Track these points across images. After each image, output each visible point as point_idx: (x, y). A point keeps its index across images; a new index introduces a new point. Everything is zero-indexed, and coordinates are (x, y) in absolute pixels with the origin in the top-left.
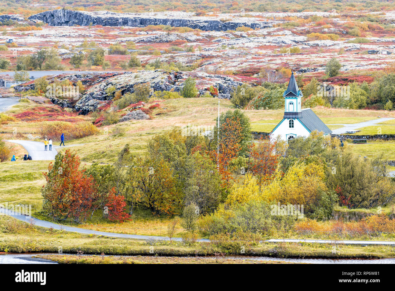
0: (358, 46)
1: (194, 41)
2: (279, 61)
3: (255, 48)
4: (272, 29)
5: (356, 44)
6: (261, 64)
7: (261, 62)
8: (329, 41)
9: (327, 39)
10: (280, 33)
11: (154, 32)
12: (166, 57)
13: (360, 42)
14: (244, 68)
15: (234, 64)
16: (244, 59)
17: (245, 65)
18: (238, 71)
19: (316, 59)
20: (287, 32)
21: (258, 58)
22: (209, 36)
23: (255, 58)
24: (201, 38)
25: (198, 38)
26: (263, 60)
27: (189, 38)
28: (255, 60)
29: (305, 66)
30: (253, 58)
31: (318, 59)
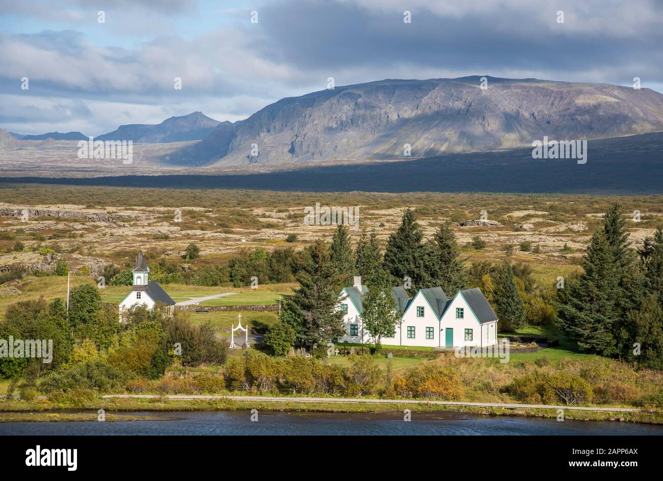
0: (223, 235)
1: (80, 230)
2: (148, 246)
3: (133, 236)
4: (151, 221)
5: (222, 234)
6: (132, 249)
7: (133, 247)
8: (199, 231)
9: (198, 229)
10: (159, 224)
11: (45, 222)
12: (50, 243)
13: (226, 233)
14: (117, 251)
15: (109, 248)
16: (118, 244)
17: (118, 249)
18: (112, 254)
19: (181, 245)
20: (165, 223)
21: (130, 244)
22: (94, 225)
23: (128, 243)
24: (86, 227)
25: (84, 226)
26: (135, 245)
27: (75, 227)
28: (128, 245)
29: (171, 250)
30: (126, 243)
31: (183, 244)
